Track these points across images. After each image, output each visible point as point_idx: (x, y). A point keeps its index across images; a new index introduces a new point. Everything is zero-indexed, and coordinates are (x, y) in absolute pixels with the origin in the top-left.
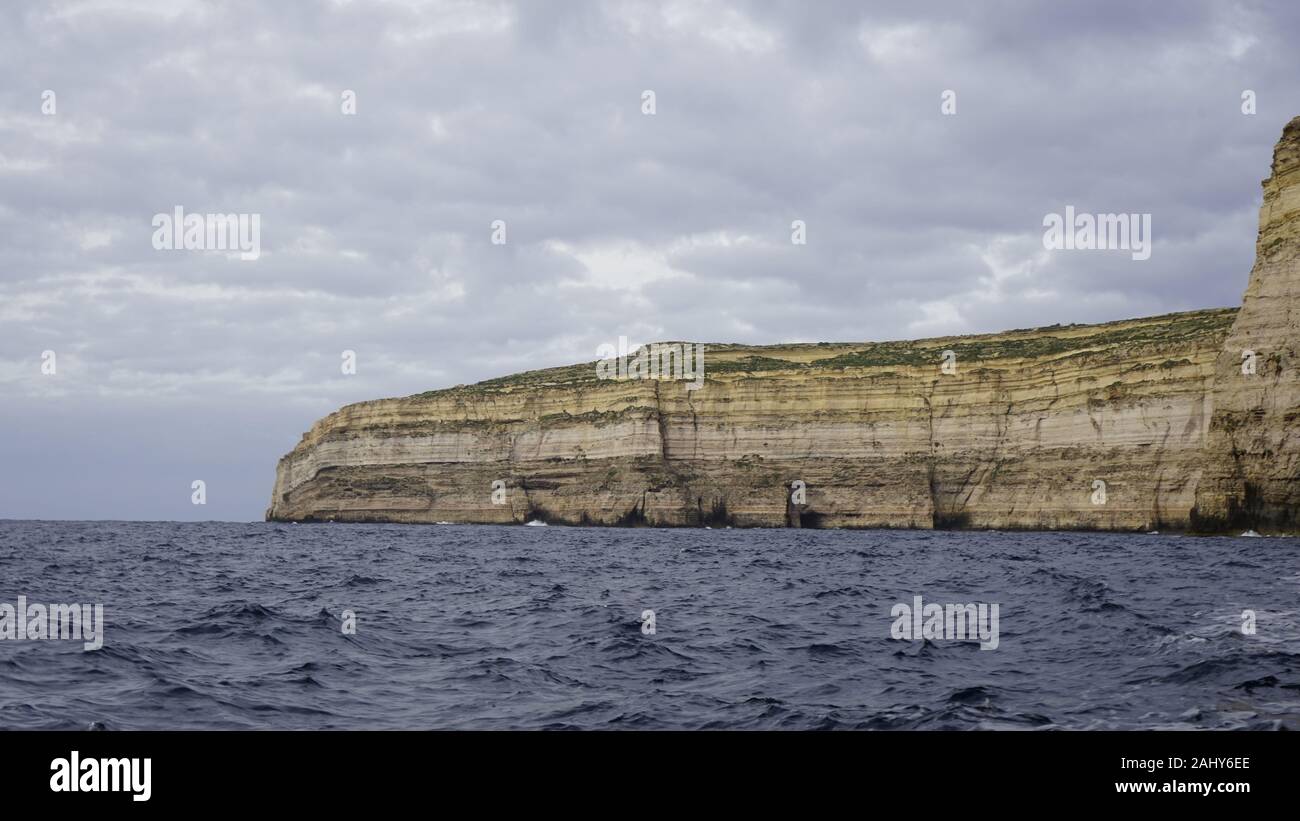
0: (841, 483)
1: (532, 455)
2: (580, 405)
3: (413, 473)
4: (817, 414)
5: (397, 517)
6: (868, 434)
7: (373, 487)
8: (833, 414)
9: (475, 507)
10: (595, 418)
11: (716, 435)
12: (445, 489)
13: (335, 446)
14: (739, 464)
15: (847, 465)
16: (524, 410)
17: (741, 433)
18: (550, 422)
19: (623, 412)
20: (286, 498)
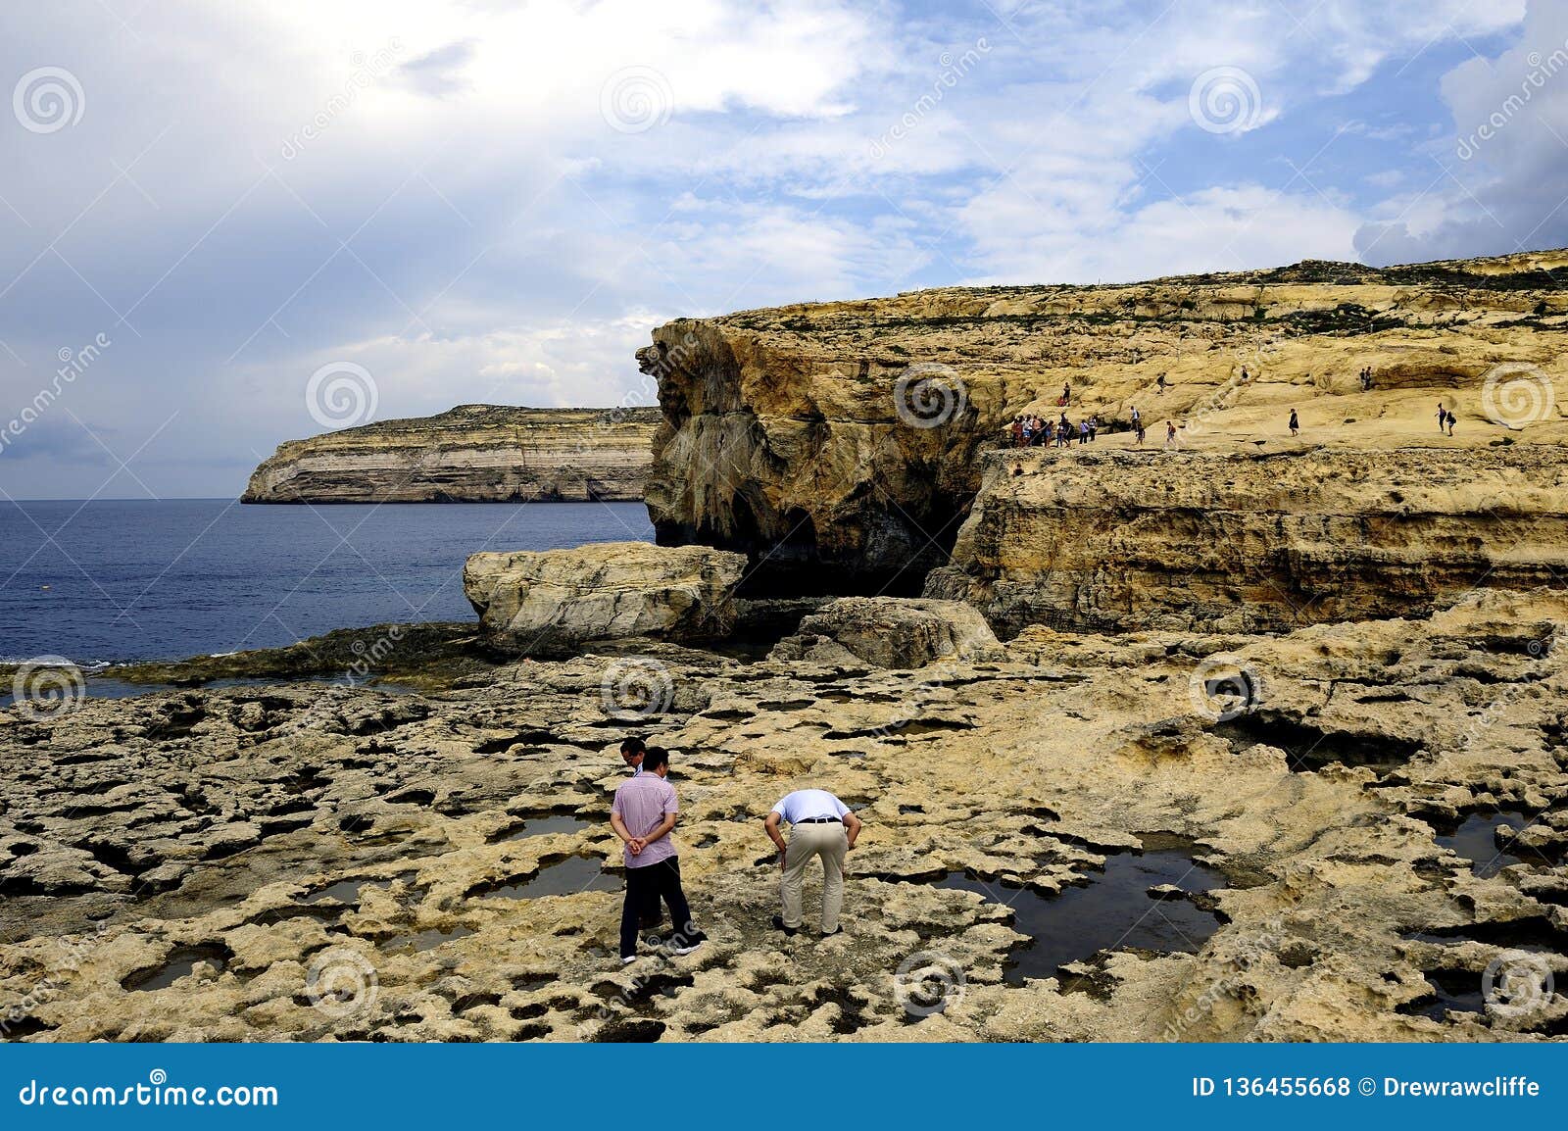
0: (612, 478)
1: (434, 466)
2: (464, 439)
3: (361, 474)
4: (599, 446)
5: (352, 498)
6: (624, 455)
7: (337, 482)
8: (607, 446)
9: (398, 493)
10: (477, 447)
11: (546, 456)
12: (379, 483)
13: (309, 461)
14: (560, 470)
15: (614, 469)
16: (428, 441)
17: (560, 455)
18: (444, 450)
19: (499, 444)
20: (274, 489)
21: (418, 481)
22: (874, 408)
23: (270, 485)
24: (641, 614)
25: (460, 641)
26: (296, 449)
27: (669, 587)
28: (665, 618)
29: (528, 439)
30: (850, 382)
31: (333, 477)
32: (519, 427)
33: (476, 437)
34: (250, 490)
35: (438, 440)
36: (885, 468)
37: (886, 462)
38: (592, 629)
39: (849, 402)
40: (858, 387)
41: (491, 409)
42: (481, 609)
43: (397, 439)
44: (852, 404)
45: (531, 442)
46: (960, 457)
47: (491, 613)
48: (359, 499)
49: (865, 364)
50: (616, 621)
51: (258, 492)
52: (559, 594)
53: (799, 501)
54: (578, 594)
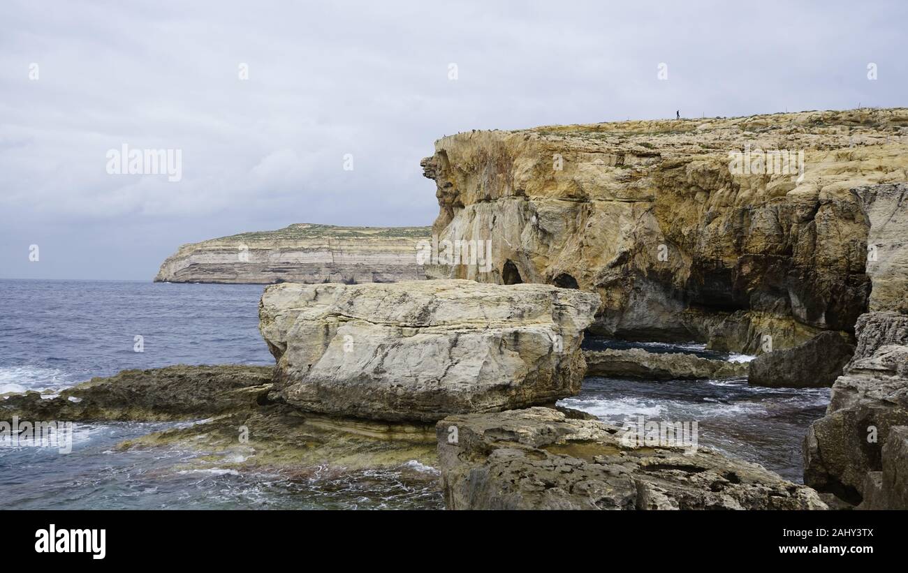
0: (388, 272)
1: (276, 261)
2: (296, 245)
3: (229, 266)
4: (381, 251)
5: (223, 281)
6: (397, 257)
7: (214, 271)
8: (386, 251)
9: (253, 278)
10: (303, 250)
11: (347, 257)
12: (241, 272)
13: (197, 256)
14: (356, 266)
15: (391, 267)
16: (273, 245)
17: (356, 256)
18: (283, 251)
19: (318, 249)
20: (175, 274)
21: (265, 271)
22: (636, 188)
23: (172, 271)
24: (486, 363)
25: (253, 389)
26: (190, 249)
27: (520, 329)
28: (513, 369)
29: (336, 245)
30: (611, 168)
31: (212, 267)
32: (331, 238)
33: (304, 244)
34: (159, 275)
35: (279, 245)
36: (645, 240)
37: (647, 234)
38: (422, 381)
39: (612, 184)
40: (619, 172)
41: (314, 227)
42: (277, 352)
43: (254, 244)
44: (615, 186)
45: (338, 247)
46: (721, 229)
47: (288, 356)
48: (228, 281)
49: (621, 155)
50: (452, 371)
51: (164, 276)
52: (378, 334)
53: (566, 268)
54: (401, 334)
